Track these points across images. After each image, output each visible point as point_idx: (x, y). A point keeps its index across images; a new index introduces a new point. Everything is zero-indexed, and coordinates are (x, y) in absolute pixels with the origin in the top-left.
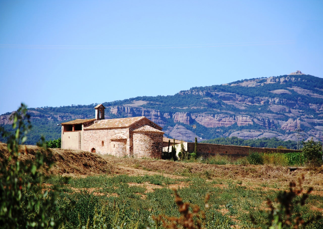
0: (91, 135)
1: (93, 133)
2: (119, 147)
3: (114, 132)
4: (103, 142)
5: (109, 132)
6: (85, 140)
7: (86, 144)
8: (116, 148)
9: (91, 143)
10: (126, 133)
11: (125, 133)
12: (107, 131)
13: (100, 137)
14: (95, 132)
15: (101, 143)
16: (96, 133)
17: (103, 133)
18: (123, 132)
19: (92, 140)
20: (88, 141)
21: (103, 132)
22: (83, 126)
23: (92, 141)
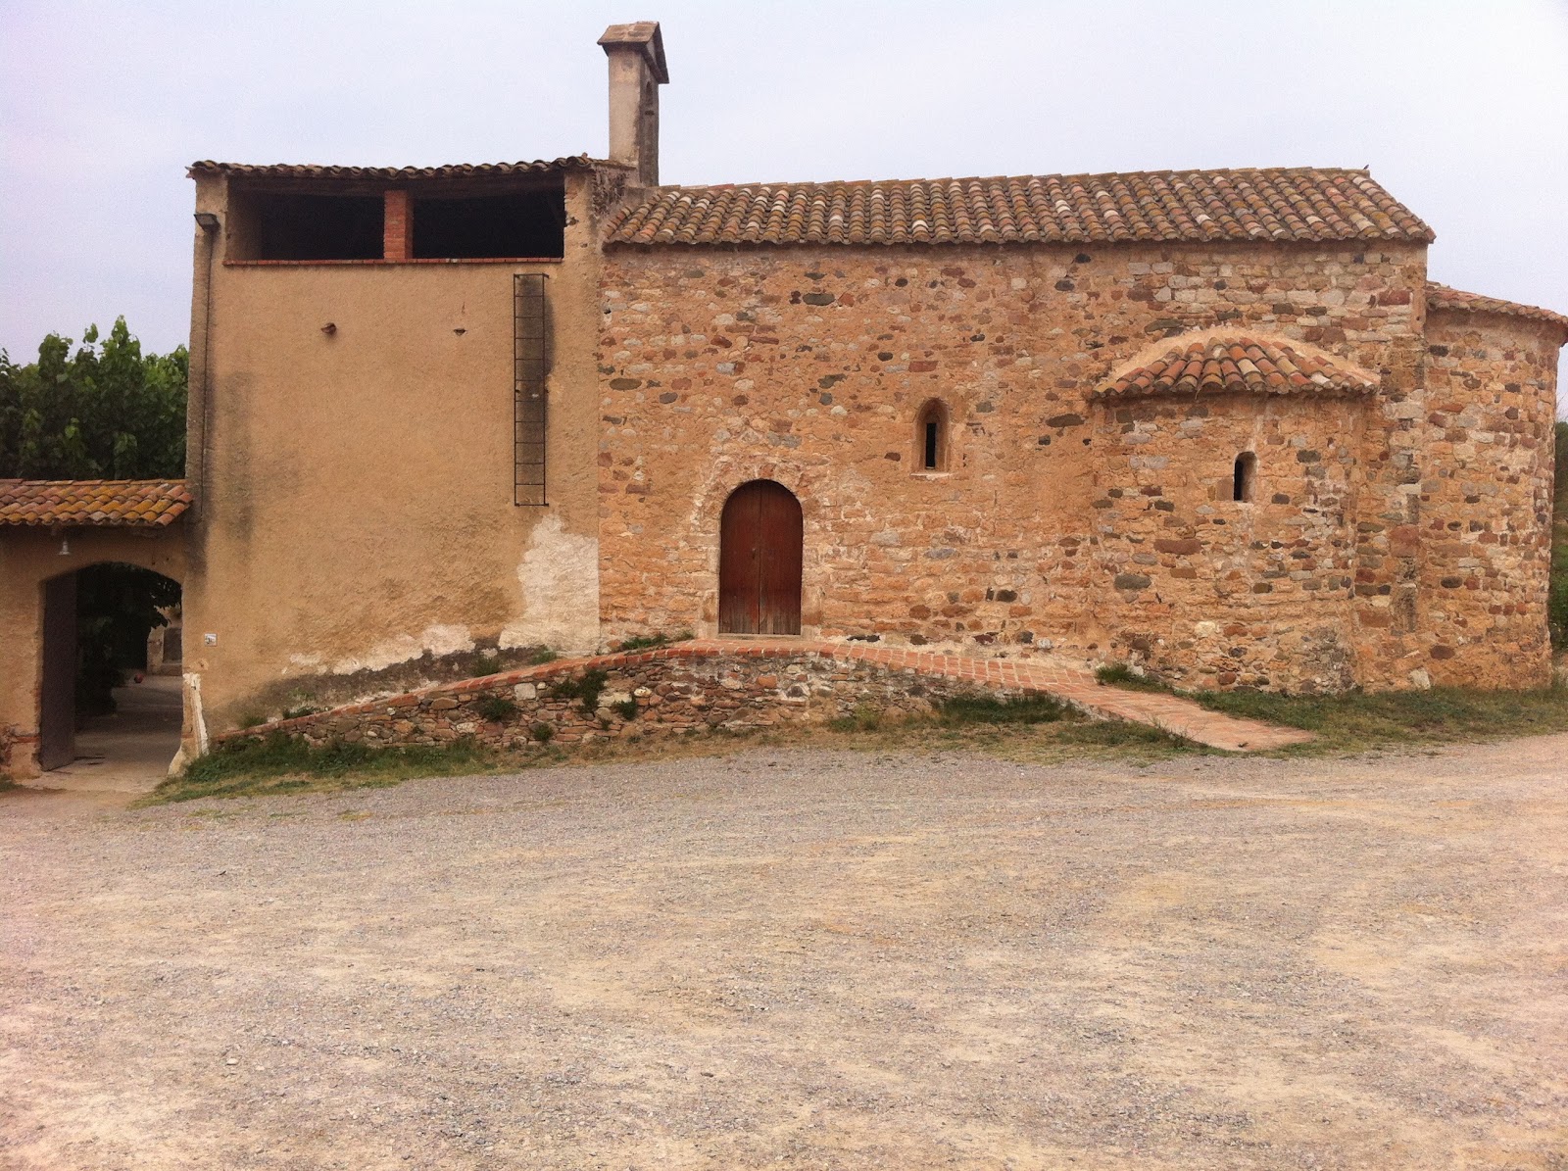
0: (725, 320)
1: (768, 300)
2: (1309, 490)
3: (1143, 293)
4: (932, 425)
5: (1052, 298)
6: (620, 384)
7: (628, 431)
8: (1279, 499)
9: (736, 422)
10: (1358, 325)
11: (1343, 322)
12: (1018, 283)
13: (885, 346)
14: (806, 287)
15: (900, 425)
16: (819, 299)
17: (950, 310)
18: (1320, 311)
19: (744, 386)
20: (668, 398)
21: (957, 294)
22: (576, 205)
23: (741, 400)
